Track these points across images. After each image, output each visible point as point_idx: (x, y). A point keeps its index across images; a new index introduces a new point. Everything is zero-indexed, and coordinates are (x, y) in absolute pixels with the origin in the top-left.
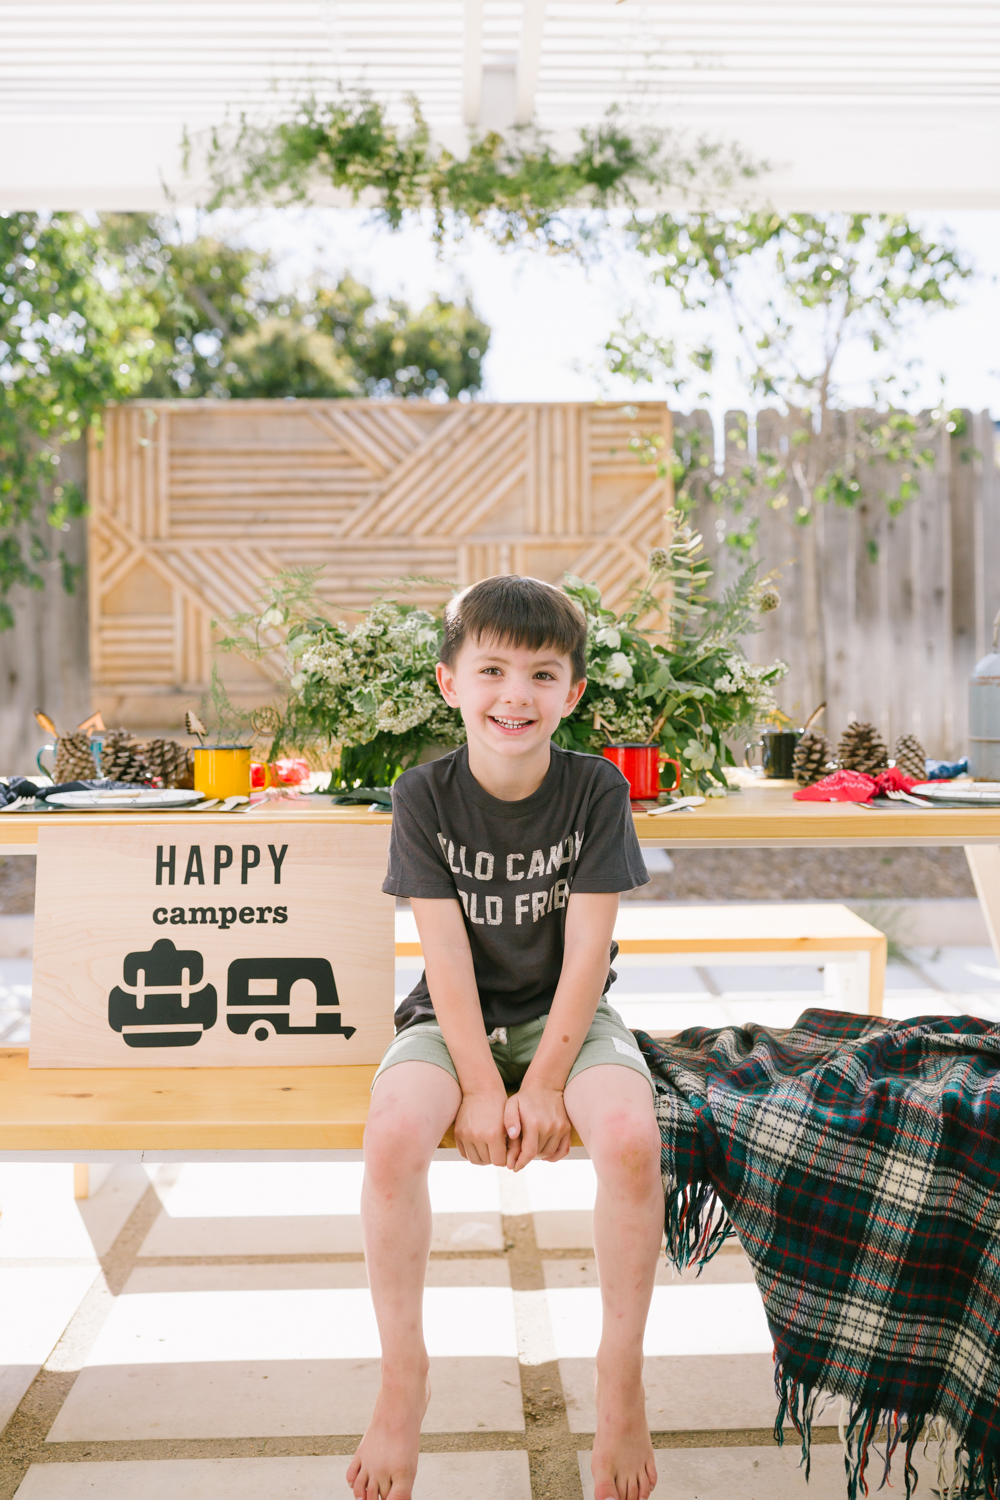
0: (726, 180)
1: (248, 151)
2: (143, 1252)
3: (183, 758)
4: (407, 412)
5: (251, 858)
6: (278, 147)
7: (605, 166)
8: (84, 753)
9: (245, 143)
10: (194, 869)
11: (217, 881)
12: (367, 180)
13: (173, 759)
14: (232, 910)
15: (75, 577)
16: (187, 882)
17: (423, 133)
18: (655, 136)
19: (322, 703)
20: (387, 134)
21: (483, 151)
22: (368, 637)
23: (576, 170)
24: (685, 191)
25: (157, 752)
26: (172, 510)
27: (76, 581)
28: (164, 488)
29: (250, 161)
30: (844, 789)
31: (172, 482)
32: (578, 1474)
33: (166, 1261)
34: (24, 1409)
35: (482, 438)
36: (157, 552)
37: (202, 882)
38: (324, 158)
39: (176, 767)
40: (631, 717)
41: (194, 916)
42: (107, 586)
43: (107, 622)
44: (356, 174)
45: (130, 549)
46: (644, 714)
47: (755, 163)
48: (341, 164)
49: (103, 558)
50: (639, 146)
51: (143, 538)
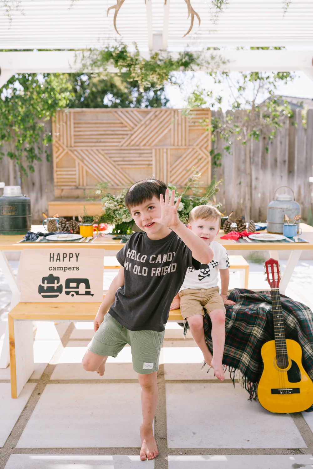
0: (218, 66)
1: (92, 58)
2: (71, 337)
3: (77, 226)
4: (138, 112)
6: (99, 58)
7: (186, 62)
8: (54, 224)
9: (91, 56)
12: (123, 66)
13: (75, 226)
15: (49, 158)
17: (138, 54)
18: (199, 53)
19: (110, 214)
20: (128, 55)
21: (155, 56)
23: (178, 63)
24: (207, 68)
25: (71, 224)
26: (75, 139)
27: (50, 158)
28: (73, 133)
29: (92, 60)
30: (232, 237)
31: (75, 131)
32: (165, 388)
33: (76, 340)
34: (45, 372)
35: (159, 119)
36: (71, 150)
38: (112, 60)
39: (76, 228)
40: (183, 218)
42: (58, 160)
43: (58, 169)
44: (120, 65)
45: (64, 150)
46: (186, 217)
47: (226, 60)
48: (116, 62)
49: (57, 152)
50: (195, 56)
51: (67, 147)
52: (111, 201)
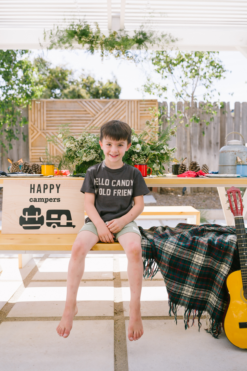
0: (168, 42)
1: (59, 35)
2: (33, 279)
3: (40, 168)
4: (99, 102)
5: (52, 187)
6: (66, 34)
7: (140, 39)
8: (17, 167)
9: (58, 33)
10: (39, 190)
11: (44, 192)
12: (86, 42)
13: (37, 168)
14: (48, 199)
16: (37, 192)
17: (99, 31)
18: (152, 32)
19: (71, 155)
20: (90, 31)
21: (112, 35)
22: (81, 140)
23: (134, 40)
24: (159, 45)
25: (34, 166)
26: (47, 123)
28: (45, 118)
29: (59, 37)
30: (189, 175)
31: (47, 117)
32: (125, 325)
33: (38, 281)
35: (116, 108)
36: (44, 133)
37: (41, 192)
38: (76, 37)
39: (38, 170)
40: (141, 159)
41: (39, 200)
42: (33, 140)
43: (33, 148)
44: (83, 40)
45: (38, 132)
46: (144, 158)
47: (174, 39)
48: (80, 38)
49: (32, 134)
50: (148, 35)
51: (40, 130)
52: (71, 141)
